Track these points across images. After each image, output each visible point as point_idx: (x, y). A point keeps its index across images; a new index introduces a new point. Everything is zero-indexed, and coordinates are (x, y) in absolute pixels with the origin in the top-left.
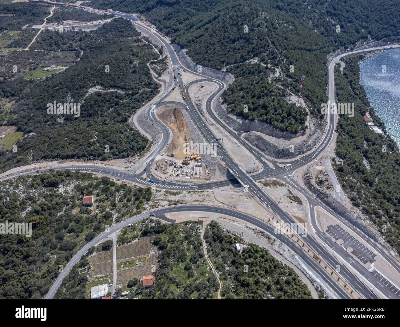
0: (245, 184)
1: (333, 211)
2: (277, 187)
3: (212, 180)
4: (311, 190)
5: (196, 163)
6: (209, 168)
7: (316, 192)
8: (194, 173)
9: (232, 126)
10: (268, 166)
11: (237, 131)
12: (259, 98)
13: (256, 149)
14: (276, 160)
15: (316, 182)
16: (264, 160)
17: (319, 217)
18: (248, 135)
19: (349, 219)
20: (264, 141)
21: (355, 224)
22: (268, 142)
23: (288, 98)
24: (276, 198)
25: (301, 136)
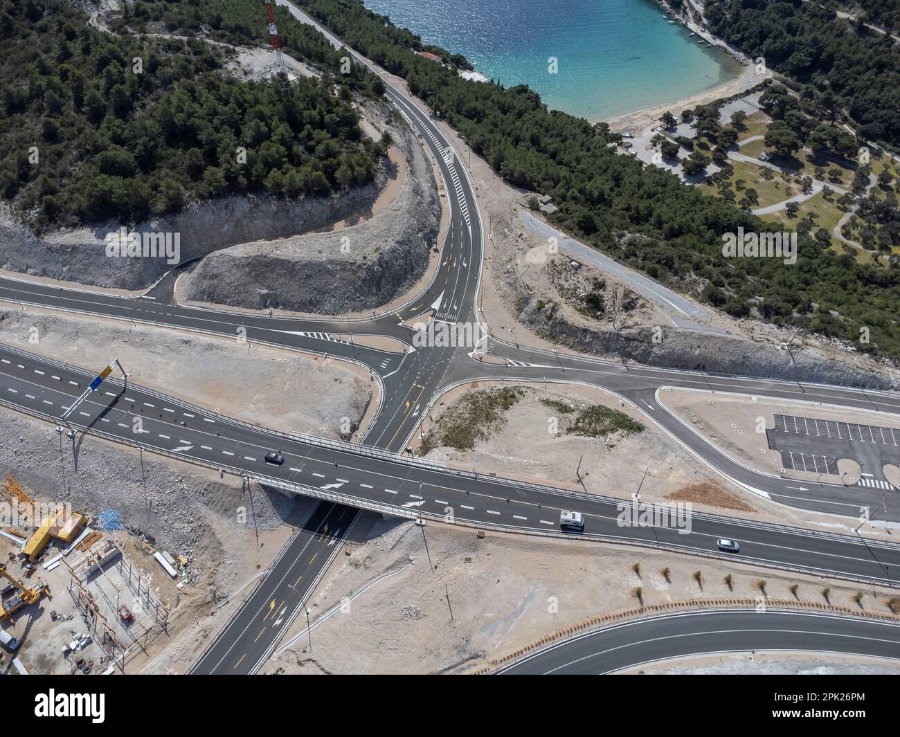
0: (399, 501)
1: (706, 375)
2: (504, 421)
3: (240, 591)
4: (585, 348)
5: (79, 559)
6: (162, 538)
7: (608, 344)
8: (113, 620)
9: (102, 280)
10: (382, 355)
11: (140, 285)
12: (124, 110)
13: (279, 313)
14: (382, 312)
15: (581, 311)
16: (348, 339)
17: (710, 428)
18: (203, 276)
19: (773, 371)
20: (289, 268)
21: (799, 374)
22: (308, 265)
23: (231, 66)
24: (551, 469)
25: (390, 181)
